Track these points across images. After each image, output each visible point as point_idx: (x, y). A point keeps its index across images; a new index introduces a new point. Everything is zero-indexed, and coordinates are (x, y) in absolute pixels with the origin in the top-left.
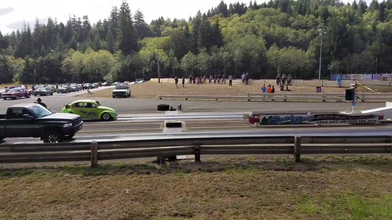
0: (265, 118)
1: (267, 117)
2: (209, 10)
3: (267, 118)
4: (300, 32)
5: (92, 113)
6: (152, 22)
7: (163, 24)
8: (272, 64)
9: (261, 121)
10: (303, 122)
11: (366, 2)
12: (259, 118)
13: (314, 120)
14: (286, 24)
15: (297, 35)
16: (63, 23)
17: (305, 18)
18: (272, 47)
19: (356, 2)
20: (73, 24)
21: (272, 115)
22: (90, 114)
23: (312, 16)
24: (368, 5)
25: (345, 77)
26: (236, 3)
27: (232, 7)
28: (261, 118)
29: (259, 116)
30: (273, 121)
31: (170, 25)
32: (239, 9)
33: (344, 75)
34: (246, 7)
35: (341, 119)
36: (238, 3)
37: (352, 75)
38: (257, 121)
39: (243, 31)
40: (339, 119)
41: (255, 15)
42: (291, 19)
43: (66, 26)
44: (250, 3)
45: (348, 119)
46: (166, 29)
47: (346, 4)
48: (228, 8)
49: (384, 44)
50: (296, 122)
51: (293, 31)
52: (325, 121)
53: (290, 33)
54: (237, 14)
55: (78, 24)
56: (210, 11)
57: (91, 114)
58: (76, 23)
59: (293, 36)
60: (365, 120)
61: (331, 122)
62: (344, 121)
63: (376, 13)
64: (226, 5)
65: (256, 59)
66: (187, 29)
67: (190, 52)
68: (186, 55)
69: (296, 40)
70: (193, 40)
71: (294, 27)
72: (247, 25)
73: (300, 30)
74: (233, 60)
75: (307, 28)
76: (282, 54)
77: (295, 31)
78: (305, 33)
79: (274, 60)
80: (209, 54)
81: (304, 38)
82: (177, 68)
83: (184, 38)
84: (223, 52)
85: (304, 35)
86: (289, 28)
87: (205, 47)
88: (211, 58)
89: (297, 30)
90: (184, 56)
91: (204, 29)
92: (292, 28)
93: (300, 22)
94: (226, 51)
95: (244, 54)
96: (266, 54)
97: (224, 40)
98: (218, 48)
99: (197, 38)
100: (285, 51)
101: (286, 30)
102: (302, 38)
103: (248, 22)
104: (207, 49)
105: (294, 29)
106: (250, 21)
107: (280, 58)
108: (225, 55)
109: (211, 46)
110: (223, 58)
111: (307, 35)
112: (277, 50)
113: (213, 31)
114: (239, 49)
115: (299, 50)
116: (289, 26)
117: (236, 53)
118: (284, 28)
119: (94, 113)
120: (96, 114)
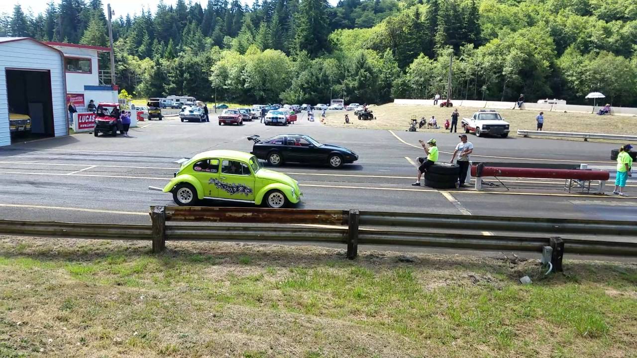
4: (614, 26)
5: (241, 189)
6: (339, 3)
7: (358, 6)
8: (573, 82)
14: (584, 10)
15: (608, 32)
16: (201, 5)
18: (568, 50)
20: (215, 5)
22: (235, 189)
31: (372, 7)
43: (205, 9)
46: (363, 16)
51: (601, 23)
53: (594, 27)
55: (223, 6)
57: (238, 190)
58: (219, 4)
59: (601, 32)
65: (544, 70)
66: (417, 15)
67: (422, 54)
68: (416, 61)
69: (607, 39)
70: (427, 34)
71: (601, 17)
72: (515, 9)
73: (614, 22)
74: (502, 71)
75: (625, 19)
76: (591, 64)
77: (605, 24)
78: (622, 27)
79: (575, 74)
80: (458, 59)
81: (622, 38)
82: (400, 82)
83: (410, 30)
84: (484, 55)
85: (621, 31)
86: (593, 18)
87: (451, 47)
88: (463, 65)
89: (607, 22)
90: (412, 62)
91: (448, 16)
92: (597, 18)
93: (611, 7)
94: (491, 54)
95: (524, 60)
96: (559, 63)
97: (482, 36)
98: (474, 48)
99: (436, 31)
100: (594, 59)
101: (586, 22)
102: (619, 38)
103: (514, 5)
104: (454, 50)
105: (601, 20)
106: (517, 4)
107: (586, 71)
108: (487, 62)
109: (463, 45)
110: (483, 66)
111: (625, 31)
112: (578, 57)
113: (464, 18)
114: (514, 52)
115: (621, 58)
116: (591, 14)
117: (509, 58)
118: (583, 17)
119: (245, 188)
120: (251, 191)
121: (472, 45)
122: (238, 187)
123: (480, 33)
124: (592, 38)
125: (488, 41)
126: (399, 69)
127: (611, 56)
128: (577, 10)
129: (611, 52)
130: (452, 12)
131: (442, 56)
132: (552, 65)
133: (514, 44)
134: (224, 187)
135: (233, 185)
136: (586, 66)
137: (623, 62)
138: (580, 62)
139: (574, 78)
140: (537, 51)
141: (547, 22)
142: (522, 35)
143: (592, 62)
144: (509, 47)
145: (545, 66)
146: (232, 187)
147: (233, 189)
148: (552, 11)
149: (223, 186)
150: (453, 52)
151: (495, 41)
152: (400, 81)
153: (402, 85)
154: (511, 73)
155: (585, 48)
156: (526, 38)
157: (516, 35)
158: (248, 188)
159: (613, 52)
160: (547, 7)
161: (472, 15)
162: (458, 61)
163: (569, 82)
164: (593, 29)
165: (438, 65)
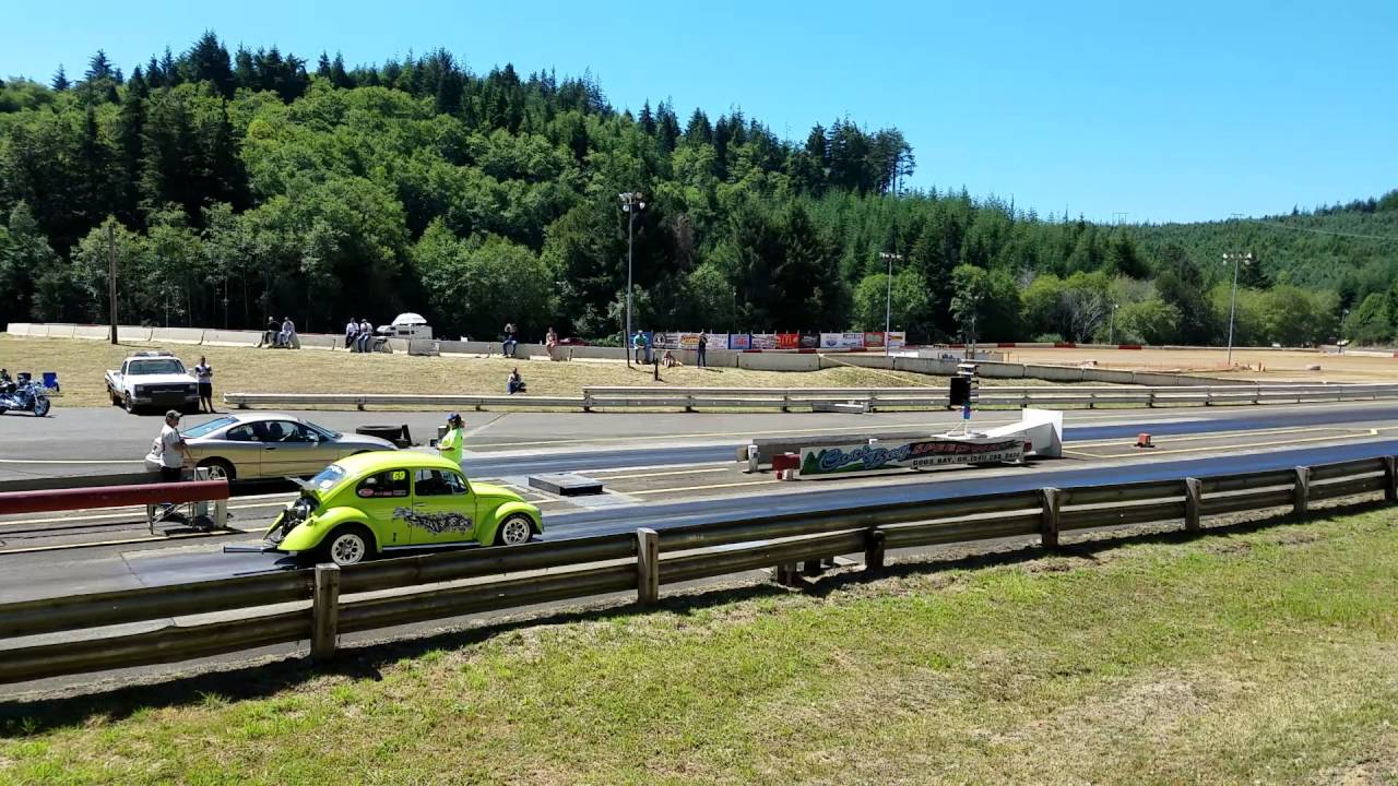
0: (811, 454)
1: (816, 452)
2: (154, 61)
3: (816, 456)
4: (513, 188)
8: (442, 290)
9: (802, 464)
10: (887, 463)
11: (677, 115)
12: (796, 456)
13: (907, 458)
14: (459, 154)
15: (503, 200)
17: (520, 142)
18: (431, 230)
19: (651, 111)
21: (825, 448)
22: (443, 523)
23: (540, 140)
24: (683, 124)
25: (661, 340)
26: (266, 54)
27: (251, 65)
28: (803, 455)
29: (797, 452)
30: (830, 463)
32: (280, 77)
33: (659, 336)
34: (305, 76)
35: (959, 453)
36: (275, 55)
37: (680, 335)
38: (794, 463)
39: (317, 160)
40: (953, 453)
41: (347, 107)
42: (475, 139)
44: (322, 63)
45: (969, 452)
47: (622, 113)
48: (234, 66)
49: (750, 249)
50: (874, 465)
51: (489, 182)
52: (929, 458)
53: (478, 189)
54: (273, 92)
56: (159, 65)
57: (447, 524)
59: (490, 199)
60: (1000, 453)
61: (939, 461)
62: (962, 456)
63: (707, 151)
64: (224, 55)
65: (384, 266)
66: (92, 126)
67: (111, 219)
68: (95, 232)
69: (502, 213)
70: (118, 174)
71: (488, 170)
72: (322, 138)
73: (510, 181)
74: (300, 264)
75: (530, 179)
76: (472, 257)
77: (496, 185)
78: (524, 193)
79: (444, 276)
80: (198, 234)
81: (526, 212)
82: (54, 281)
83: (74, 159)
84: (256, 230)
85: (524, 200)
86: (475, 171)
87: (179, 206)
88: (208, 248)
89: (500, 181)
90: (85, 234)
91: (167, 137)
92: (483, 170)
93: (504, 153)
94: (270, 227)
95: (342, 242)
96: (414, 253)
97: (252, 186)
98: (233, 212)
99: (140, 166)
100: (478, 248)
101: (464, 176)
102: (520, 211)
103: (324, 129)
104: (188, 212)
105: (489, 177)
106: (330, 128)
107: (465, 270)
108: (264, 242)
109: (208, 205)
110: (257, 251)
111: (531, 199)
112: (449, 242)
113: (206, 145)
114: (320, 226)
115: (522, 249)
116: (472, 163)
117: (310, 237)
118: (458, 168)
119: (459, 518)
120: (470, 522)
121: (227, 207)
122: (447, 519)
123: (246, 181)
124: (476, 209)
125: (263, 198)
126: (50, 250)
127: (504, 245)
128: (445, 153)
129: (506, 237)
130: (175, 131)
131: (159, 224)
132: (400, 256)
133: (318, 208)
134: (422, 523)
135: (440, 517)
136: (464, 260)
137: (525, 259)
138: (453, 254)
139: (444, 283)
140: (366, 226)
141: (390, 169)
142: (337, 192)
143: (474, 255)
144: (310, 215)
145: (385, 257)
146: (438, 520)
147: (439, 524)
148: (399, 150)
149: (421, 520)
150: (185, 218)
151: (281, 201)
152: (55, 278)
153: (61, 287)
154: (318, 267)
155: (463, 227)
156: (344, 200)
157: (322, 190)
158: (466, 517)
159: (509, 238)
160: (388, 140)
161: (223, 141)
162: (197, 238)
163: (435, 291)
164: (476, 191)
165: (149, 245)
